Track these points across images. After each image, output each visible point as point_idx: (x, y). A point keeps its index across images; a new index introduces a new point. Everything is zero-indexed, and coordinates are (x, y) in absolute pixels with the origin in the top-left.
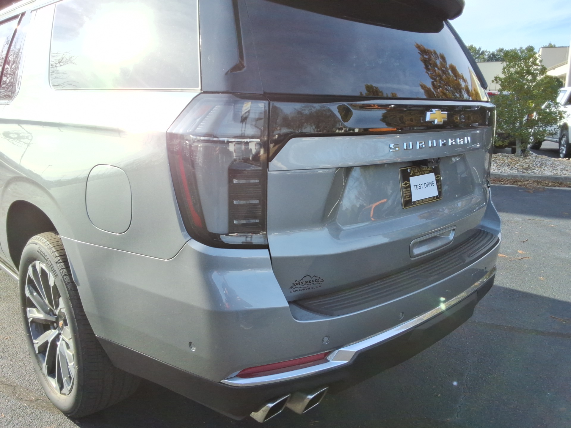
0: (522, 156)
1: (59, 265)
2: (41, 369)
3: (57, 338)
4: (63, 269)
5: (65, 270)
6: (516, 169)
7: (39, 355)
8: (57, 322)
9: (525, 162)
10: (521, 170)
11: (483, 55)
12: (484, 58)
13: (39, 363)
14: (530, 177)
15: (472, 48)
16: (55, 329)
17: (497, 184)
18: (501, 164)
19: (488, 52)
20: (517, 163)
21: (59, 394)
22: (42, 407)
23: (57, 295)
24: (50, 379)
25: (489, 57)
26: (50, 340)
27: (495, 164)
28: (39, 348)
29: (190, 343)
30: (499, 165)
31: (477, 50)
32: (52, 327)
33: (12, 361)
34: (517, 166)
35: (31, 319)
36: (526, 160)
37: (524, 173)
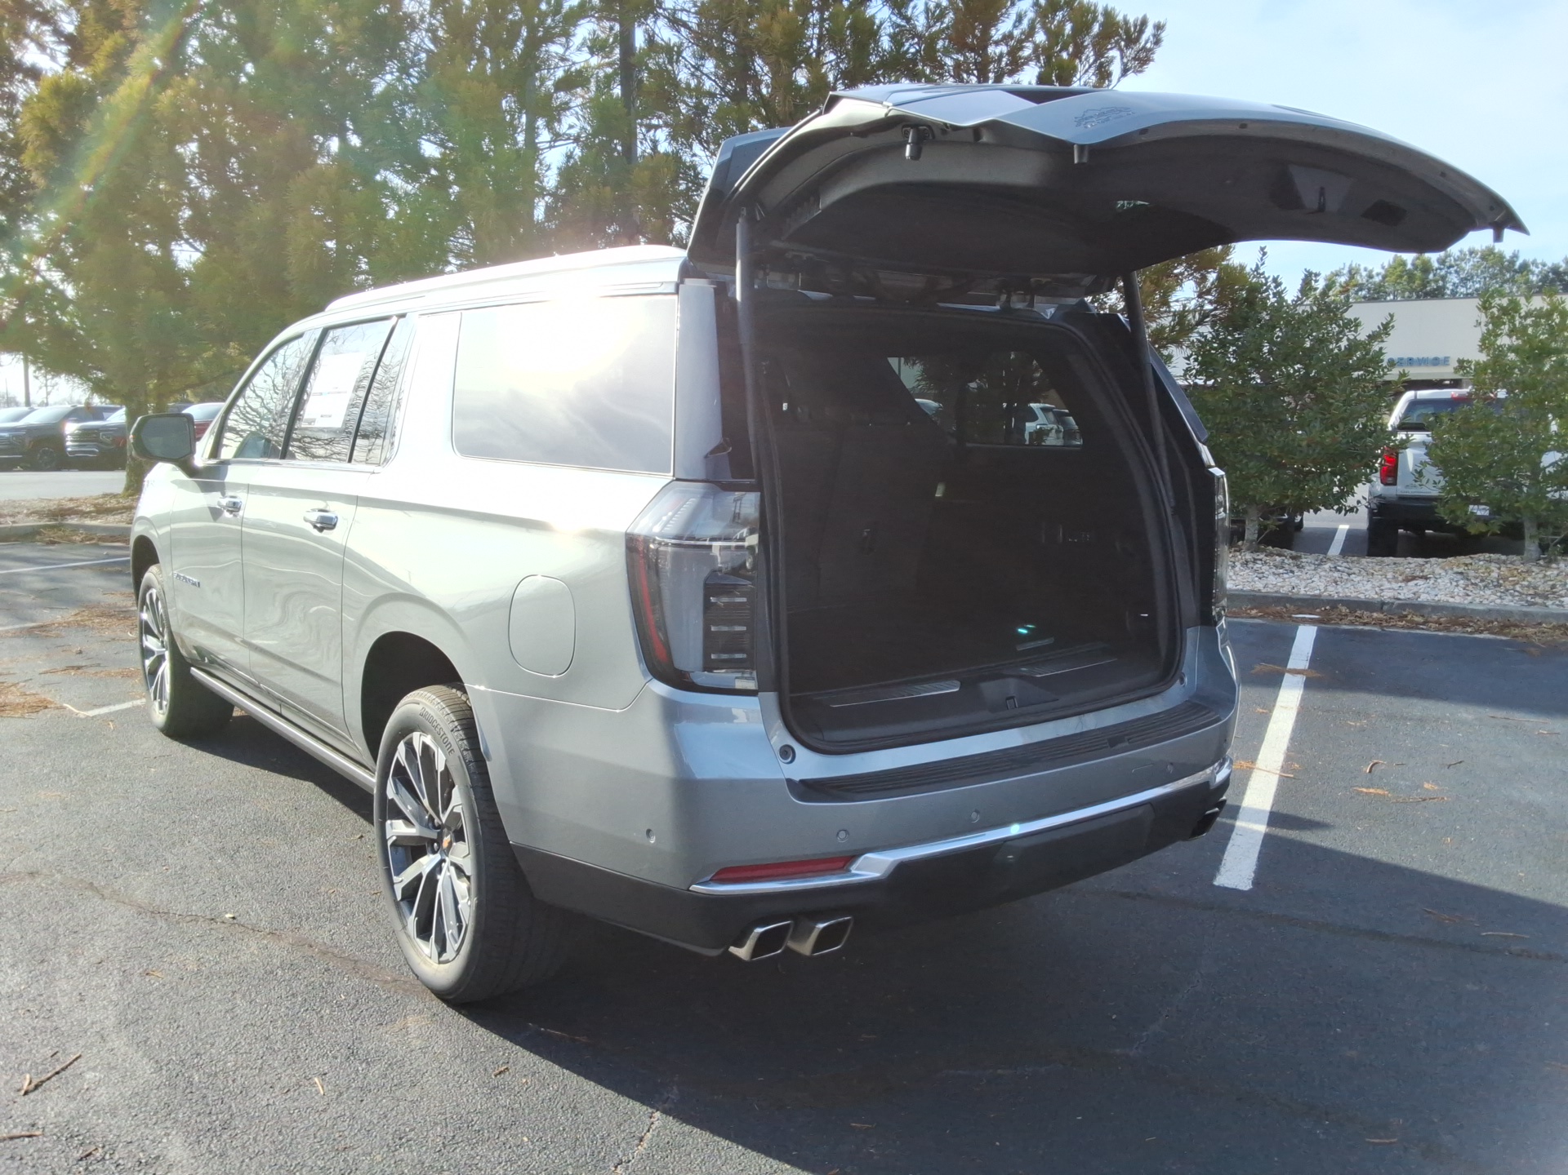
0: (1541, 562)
1: (456, 734)
2: (404, 927)
3: (438, 868)
4: (462, 740)
5: (465, 742)
6: (1516, 594)
7: (402, 903)
8: (439, 841)
9: (1545, 576)
10: (1529, 598)
11: (1525, 273)
12: (1527, 282)
13: (402, 917)
14: (1546, 616)
15: (1494, 254)
16: (434, 852)
17: (1455, 631)
18: (1478, 581)
19: (1540, 266)
20: (1524, 580)
21: (436, 965)
22: (405, 991)
23: (449, 785)
24: (420, 942)
25: (1544, 279)
26: (426, 871)
27: (1462, 582)
28: (404, 889)
29: (649, 831)
30: (1472, 584)
31: (1508, 261)
32: (429, 849)
33: (346, 925)
34: (1522, 587)
35: (394, 838)
36: (1548, 573)
37: (1534, 604)
